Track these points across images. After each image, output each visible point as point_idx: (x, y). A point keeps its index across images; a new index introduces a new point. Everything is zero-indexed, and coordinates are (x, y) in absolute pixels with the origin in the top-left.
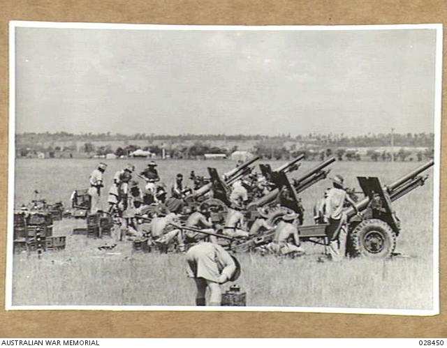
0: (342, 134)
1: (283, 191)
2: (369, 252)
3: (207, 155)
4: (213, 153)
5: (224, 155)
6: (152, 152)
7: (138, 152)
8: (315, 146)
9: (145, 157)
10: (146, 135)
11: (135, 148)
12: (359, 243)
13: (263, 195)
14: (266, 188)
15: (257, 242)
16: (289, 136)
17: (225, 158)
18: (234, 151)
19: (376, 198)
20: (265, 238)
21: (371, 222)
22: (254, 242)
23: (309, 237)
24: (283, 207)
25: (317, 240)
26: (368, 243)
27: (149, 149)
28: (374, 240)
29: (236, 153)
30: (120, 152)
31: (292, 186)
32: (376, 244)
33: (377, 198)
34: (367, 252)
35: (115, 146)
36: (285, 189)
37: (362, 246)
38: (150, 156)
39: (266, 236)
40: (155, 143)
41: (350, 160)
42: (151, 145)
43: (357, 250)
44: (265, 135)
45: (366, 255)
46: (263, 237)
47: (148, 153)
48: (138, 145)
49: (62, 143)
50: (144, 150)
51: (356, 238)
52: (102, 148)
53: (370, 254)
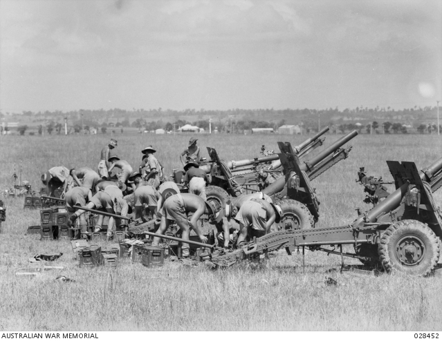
0: (389, 108)
1: (292, 180)
2: (403, 264)
3: (254, 130)
4: (260, 127)
5: (272, 129)
6: (200, 126)
7: (187, 127)
8: (362, 119)
9: (194, 131)
10: (196, 111)
11: (184, 123)
12: (389, 253)
13: (267, 185)
14: (269, 175)
15: (247, 252)
16: (337, 110)
17: (272, 132)
18: (281, 124)
19: (411, 191)
20: (259, 246)
21: (405, 224)
22: (243, 252)
23: (320, 245)
24: (291, 200)
25: (331, 248)
26: (400, 252)
27: (198, 124)
28: (410, 248)
29: (284, 127)
30: (169, 127)
31: (303, 172)
32: (413, 254)
33: (414, 190)
34: (401, 266)
35: (165, 121)
36: (293, 175)
37: (393, 256)
38: (199, 130)
39: (260, 244)
40: (205, 118)
41: (397, 133)
42: (200, 120)
43: (387, 263)
44: (313, 109)
45: (399, 268)
46: (255, 246)
47: (195, 128)
48: (187, 121)
49: (116, 119)
50: (192, 125)
51: (386, 247)
52: (153, 123)
53: (405, 268)
